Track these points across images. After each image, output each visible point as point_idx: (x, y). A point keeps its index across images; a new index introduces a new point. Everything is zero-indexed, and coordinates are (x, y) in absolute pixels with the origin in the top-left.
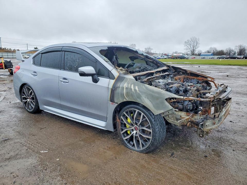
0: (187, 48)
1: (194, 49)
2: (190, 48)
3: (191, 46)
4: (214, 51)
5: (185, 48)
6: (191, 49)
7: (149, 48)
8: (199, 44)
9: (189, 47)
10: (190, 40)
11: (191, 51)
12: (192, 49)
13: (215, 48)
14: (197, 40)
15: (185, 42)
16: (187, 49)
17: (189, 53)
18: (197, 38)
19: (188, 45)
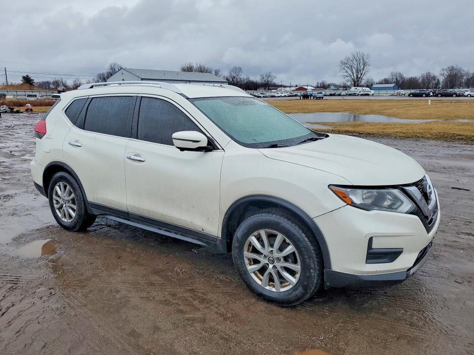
0: (346, 74)
1: (359, 76)
2: (351, 74)
3: (354, 70)
4: (397, 79)
5: (342, 74)
6: (353, 77)
7: (268, 75)
8: (369, 65)
9: (350, 72)
10: (351, 58)
11: (353, 80)
12: (355, 76)
13: (400, 74)
14: (365, 59)
15: (342, 62)
16: (345, 76)
17: (349, 83)
18: (365, 53)
19: (346, 68)
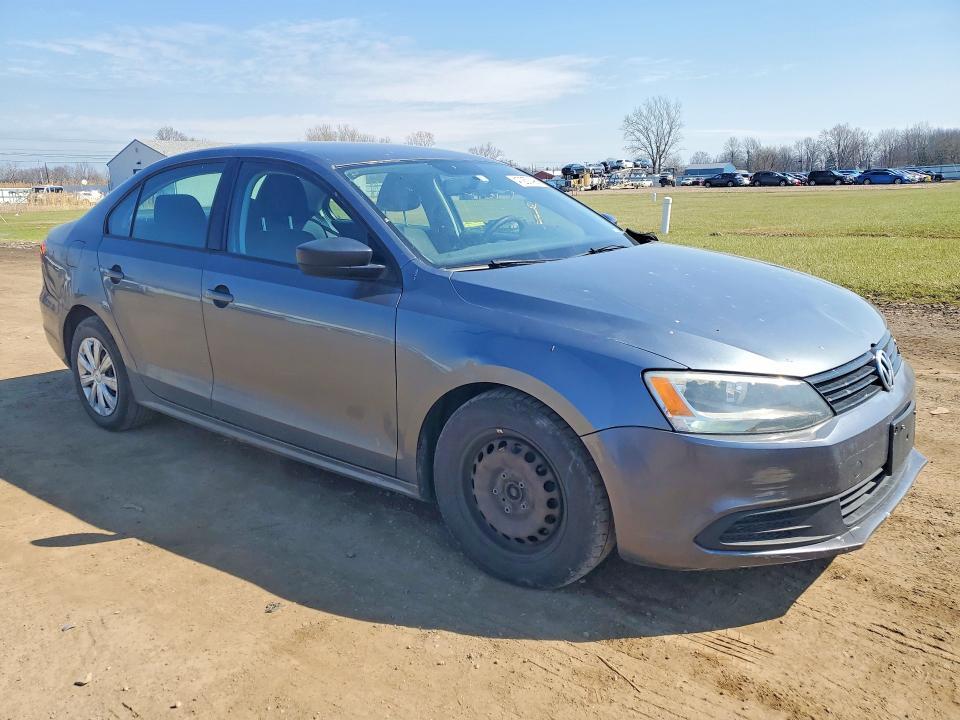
0: (636, 144)
1: (662, 148)
2: (647, 144)
3: (651, 135)
5: (628, 144)
6: (649, 149)
7: (486, 147)
8: (680, 125)
9: (644, 140)
10: (645, 113)
11: (651, 155)
12: (654, 147)
14: (673, 114)
15: (627, 119)
16: (635, 149)
18: (673, 103)
19: (637, 134)
